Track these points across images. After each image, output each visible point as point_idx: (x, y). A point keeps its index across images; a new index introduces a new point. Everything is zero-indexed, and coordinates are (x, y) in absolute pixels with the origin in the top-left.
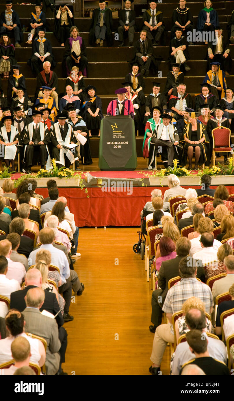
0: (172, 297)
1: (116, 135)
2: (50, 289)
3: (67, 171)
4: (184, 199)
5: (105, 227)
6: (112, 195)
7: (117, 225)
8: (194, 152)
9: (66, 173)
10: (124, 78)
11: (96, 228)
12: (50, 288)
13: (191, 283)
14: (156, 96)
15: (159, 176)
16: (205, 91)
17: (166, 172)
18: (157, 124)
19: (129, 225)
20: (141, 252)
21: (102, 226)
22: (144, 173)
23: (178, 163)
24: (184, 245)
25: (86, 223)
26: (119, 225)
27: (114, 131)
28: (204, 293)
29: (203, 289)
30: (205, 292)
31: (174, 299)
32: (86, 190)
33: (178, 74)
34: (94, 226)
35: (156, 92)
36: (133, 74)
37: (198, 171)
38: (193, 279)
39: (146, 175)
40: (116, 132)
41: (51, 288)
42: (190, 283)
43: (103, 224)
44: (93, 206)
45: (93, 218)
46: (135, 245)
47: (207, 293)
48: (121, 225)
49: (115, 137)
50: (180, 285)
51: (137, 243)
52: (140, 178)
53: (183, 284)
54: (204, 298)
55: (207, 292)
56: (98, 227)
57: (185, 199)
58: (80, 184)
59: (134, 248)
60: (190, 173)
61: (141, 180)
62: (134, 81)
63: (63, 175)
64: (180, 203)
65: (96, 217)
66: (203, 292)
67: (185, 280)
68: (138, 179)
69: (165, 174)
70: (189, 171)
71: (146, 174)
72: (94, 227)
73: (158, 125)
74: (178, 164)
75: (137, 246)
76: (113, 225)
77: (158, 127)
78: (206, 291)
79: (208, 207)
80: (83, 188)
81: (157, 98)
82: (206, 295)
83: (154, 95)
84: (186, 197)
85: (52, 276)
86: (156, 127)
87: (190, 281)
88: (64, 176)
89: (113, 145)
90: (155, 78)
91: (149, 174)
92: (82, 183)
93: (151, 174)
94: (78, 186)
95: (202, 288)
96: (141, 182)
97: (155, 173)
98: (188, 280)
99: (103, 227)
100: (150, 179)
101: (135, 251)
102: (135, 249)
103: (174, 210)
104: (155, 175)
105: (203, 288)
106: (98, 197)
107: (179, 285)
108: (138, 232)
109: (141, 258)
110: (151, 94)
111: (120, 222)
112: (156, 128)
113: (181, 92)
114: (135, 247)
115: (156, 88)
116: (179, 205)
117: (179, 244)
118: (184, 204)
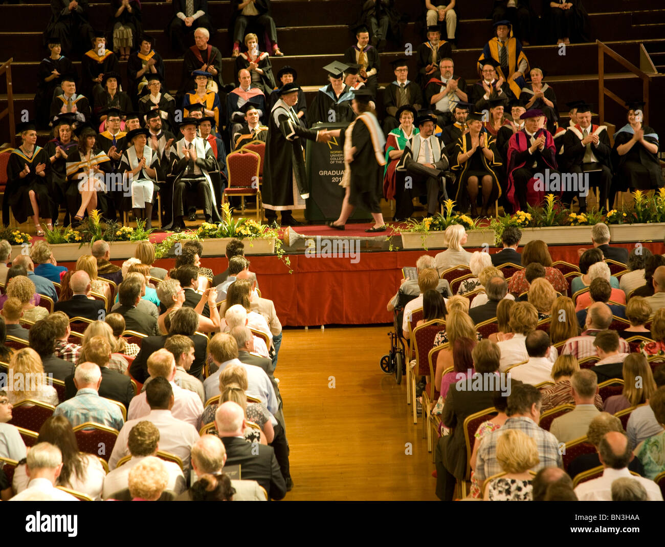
1: (335, 159)
2: (255, 437)
3: (251, 226)
5: (323, 327)
6: (335, 267)
7: (345, 322)
8: (480, 187)
9: (250, 229)
10: (343, 55)
11: (307, 328)
12: (255, 434)
13: (523, 428)
14: (404, 86)
15: (420, 230)
16: (488, 72)
17: (432, 223)
18: (409, 136)
19: (367, 323)
20: (397, 369)
21: (317, 324)
22: (392, 226)
23: (454, 206)
25: (289, 321)
26: (348, 323)
27: (332, 150)
28: (546, 449)
29: (544, 441)
30: (548, 447)
32: (287, 259)
33: (439, 46)
34: (303, 325)
35: (402, 78)
36: (359, 46)
37: (490, 220)
39: (396, 230)
40: (336, 152)
41: (257, 435)
42: (521, 428)
43: (319, 321)
44: (300, 288)
45: (300, 310)
46: (384, 358)
47: (552, 450)
48: (352, 323)
49: (333, 162)
51: (388, 354)
52: (386, 236)
54: (545, 457)
55: (553, 447)
56: (310, 328)
58: (276, 248)
59: (382, 363)
60: (477, 225)
61: (388, 239)
62: (361, 58)
63: (244, 232)
64: (463, 280)
65: (306, 308)
66: (544, 447)
68: (382, 236)
69: (430, 228)
70: (474, 222)
71: (396, 228)
72: (302, 328)
73: (410, 138)
74: (454, 209)
75: (387, 359)
76: (337, 322)
77: (411, 140)
78: (551, 446)
80: (281, 256)
81: (405, 88)
82: (550, 453)
83: (399, 83)
85: (252, 414)
86: (408, 142)
87: (522, 423)
88: (246, 236)
89: (331, 177)
90: (397, 53)
91: (401, 228)
92: (279, 246)
93: (404, 228)
94: (273, 252)
95: (544, 439)
96: (387, 243)
97: (412, 226)
99: (319, 327)
100: (403, 237)
101: (384, 369)
102: (384, 366)
104: (412, 230)
105: (546, 440)
106: (308, 272)
108: (389, 334)
109: (396, 381)
110: (395, 83)
111: (350, 317)
112: (408, 144)
113: (448, 71)
114: (384, 361)
115: (401, 70)
116: (462, 283)
117: (479, 353)
118: (470, 281)
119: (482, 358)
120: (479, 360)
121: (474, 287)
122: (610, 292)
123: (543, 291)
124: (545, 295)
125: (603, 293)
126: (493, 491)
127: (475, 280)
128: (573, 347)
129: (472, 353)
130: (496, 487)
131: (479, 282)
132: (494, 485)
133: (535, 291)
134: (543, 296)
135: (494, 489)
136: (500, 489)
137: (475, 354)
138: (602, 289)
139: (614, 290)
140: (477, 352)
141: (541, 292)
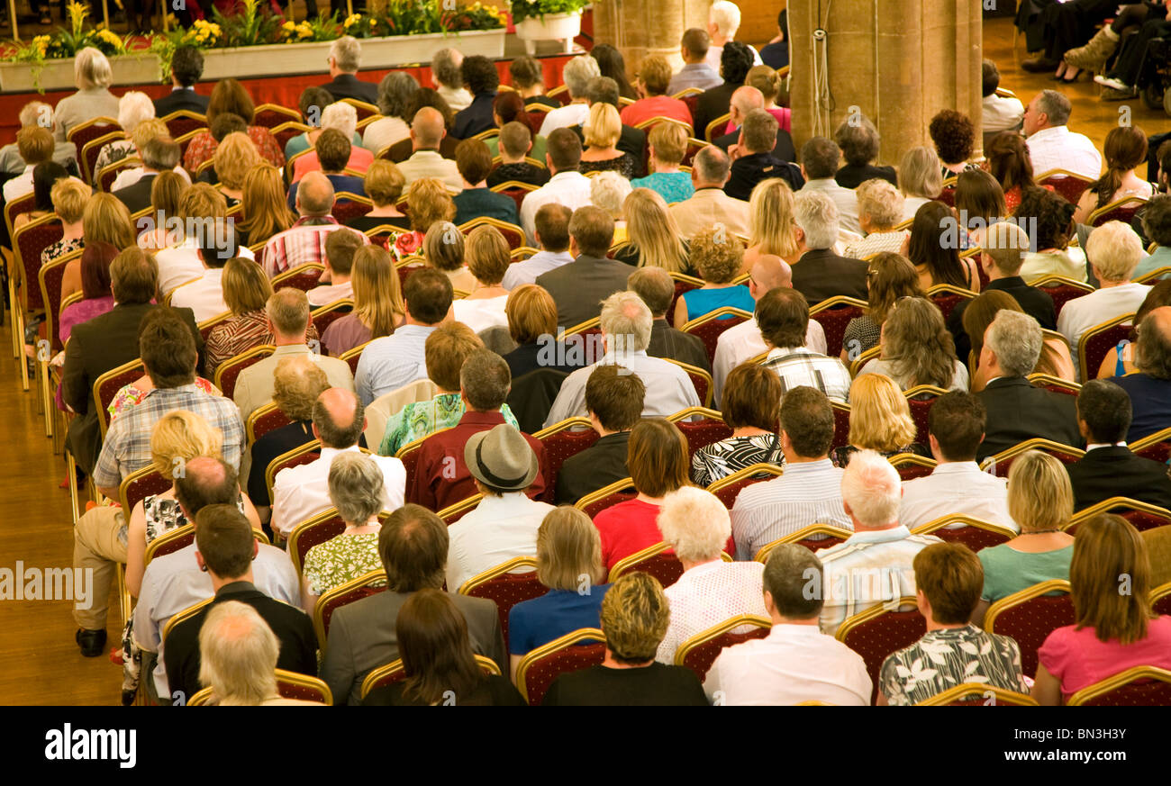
0: (125, 447)
4: (114, 127)
15: (28, 59)
17: (50, 45)
23: (85, 15)
24: (137, 271)
31: (129, 452)
37: (150, 38)
38: (188, 388)
47: (232, 430)
50: (149, 410)
53: (160, 408)
57: (118, 128)
60: (128, 46)
64: (104, 144)
67: (165, 396)
69: (46, 53)
70: (122, 41)
74: (86, 19)
79: (195, 148)
84: (121, 119)
87: (180, 396)
93: (1, 55)
97: (13, 51)
98: (174, 394)
103: (89, 163)
104: (14, 58)
107: (145, 411)
116: (103, 149)
117: (122, 268)
118: (116, 145)
119: (127, 278)
120: (122, 280)
121: (124, 157)
122: (349, 153)
123: (238, 154)
124: (242, 161)
125: (339, 153)
126: (154, 523)
127: (125, 145)
128: (278, 246)
129: (111, 267)
130: (159, 516)
131: (133, 148)
132: (155, 513)
133: (225, 153)
134: (237, 162)
135: (157, 520)
136: (167, 519)
137: (115, 270)
138: (339, 148)
139: (355, 150)
140: (119, 266)
141: (234, 155)
